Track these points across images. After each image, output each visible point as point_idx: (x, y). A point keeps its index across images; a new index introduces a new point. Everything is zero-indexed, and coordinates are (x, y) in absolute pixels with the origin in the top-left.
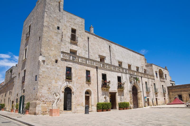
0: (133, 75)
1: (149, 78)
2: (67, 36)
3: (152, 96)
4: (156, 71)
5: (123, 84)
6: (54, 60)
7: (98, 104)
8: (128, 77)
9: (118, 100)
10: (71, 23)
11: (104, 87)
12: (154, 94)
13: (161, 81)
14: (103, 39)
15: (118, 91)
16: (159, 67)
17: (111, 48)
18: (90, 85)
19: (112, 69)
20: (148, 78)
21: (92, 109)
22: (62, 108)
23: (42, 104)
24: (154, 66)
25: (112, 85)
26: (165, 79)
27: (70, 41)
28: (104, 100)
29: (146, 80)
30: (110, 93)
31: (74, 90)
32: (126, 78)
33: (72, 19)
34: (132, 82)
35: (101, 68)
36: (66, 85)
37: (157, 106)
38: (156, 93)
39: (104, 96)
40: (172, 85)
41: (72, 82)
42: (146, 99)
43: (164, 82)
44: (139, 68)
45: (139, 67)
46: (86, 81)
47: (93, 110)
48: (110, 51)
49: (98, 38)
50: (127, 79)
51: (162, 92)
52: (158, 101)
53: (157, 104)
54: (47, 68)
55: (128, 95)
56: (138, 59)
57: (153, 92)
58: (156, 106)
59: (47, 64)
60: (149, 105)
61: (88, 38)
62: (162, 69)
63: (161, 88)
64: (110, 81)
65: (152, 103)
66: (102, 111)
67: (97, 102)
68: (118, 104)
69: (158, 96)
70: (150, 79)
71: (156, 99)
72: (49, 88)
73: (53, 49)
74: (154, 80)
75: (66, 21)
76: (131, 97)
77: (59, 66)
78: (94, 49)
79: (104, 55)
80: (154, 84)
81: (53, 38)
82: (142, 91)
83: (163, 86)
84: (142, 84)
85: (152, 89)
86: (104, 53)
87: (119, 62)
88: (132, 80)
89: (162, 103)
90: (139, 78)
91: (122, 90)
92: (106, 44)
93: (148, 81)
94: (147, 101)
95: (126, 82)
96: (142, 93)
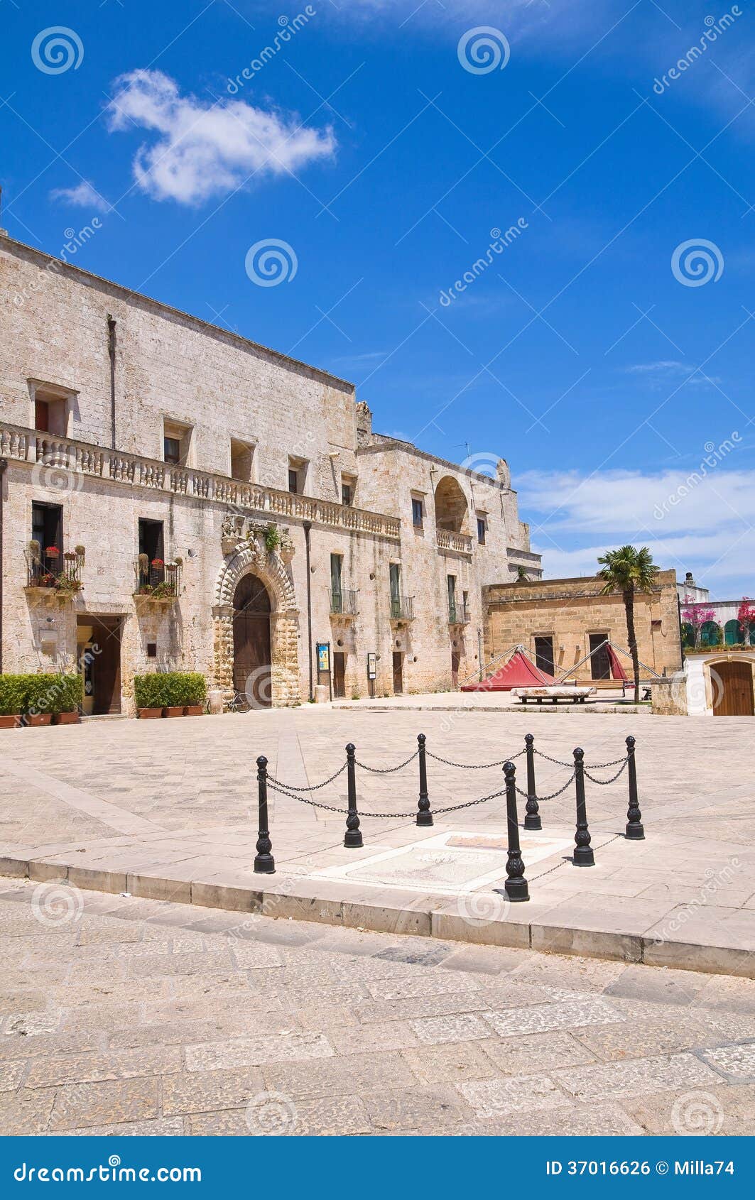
0: (251, 513)
1: (359, 534)
3: (369, 639)
4: (413, 492)
5: (171, 568)
8: (212, 524)
11: (43, 584)
12: (387, 625)
13: (440, 552)
15: (137, 609)
16: (437, 467)
17: (119, 334)
19: (106, 474)
20: (352, 533)
24: (403, 458)
25: (101, 571)
26: (475, 542)
29: (341, 544)
30: (83, 619)
32: (200, 528)
34: (236, 552)
35: (26, 470)
37: (393, 701)
38: (400, 625)
40: (521, 575)
42: (324, 659)
43: (468, 557)
44: (310, 465)
45: (307, 456)
48: (112, 353)
49: (27, 267)
50: (203, 539)
51: (445, 619)
52: (407, 668)
53: (398, 687)
55: (204, 629)
56: (308, 409)
57: (377, 619)
58: (386, 696)
60: (340, 691)
62: (462, 480)
63: (437, 593)
64: (81, 550)
65: (363, 683)
66: (23, 723)
68: (132, 683)
69: (408, 644)
70: (365, 535)
71: (398, 659)
74: (398, 542)
76: (224, 643)
79: (66, 377)
80: (395, 570)
82: (302, 609)
83: (452, 579)
84: (310, 570)
85: (372, 599)
86: (71, 363)
87: (170, 425)
88: (240, 541)
89: (437, 680)
90: (286, 531)
91: (164, 600)
92: (85, 309)
93: (352, 551)
94: (329, 671)
95: (197, 552)
96: (303, 622)
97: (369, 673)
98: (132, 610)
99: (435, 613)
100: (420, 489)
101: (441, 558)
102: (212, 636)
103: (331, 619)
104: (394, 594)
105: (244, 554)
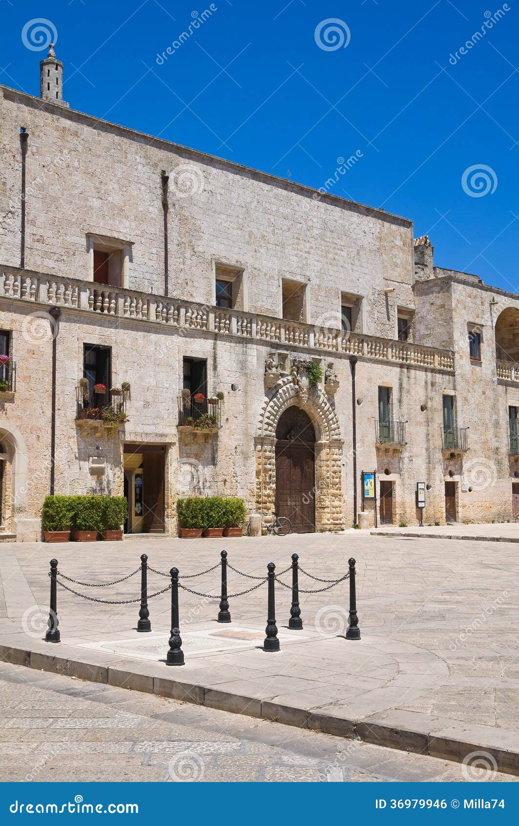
1: (409, 367)
3: (419, 468)
4: (471, 325)
5: (213, 402)
7: (46, 505)
8: (255, 360)
11: (90, 417)
12: (439, 456)
13: (500, 382)
14: (121, 133)
15: (180, 440)
18: (7, 405)
19: (153, 317)
20: (401, 366)
21: (13, 525)
24: (459, 291)
25: (147, 405)
28: (92, 482)
29: (390, 376)
30: (130, 448)
32: (243, 365)
34: (279, 386)
35: (78, 316)
37: (445, 529)
38: (452, 455)
39: (87, 466)
42: (369, 487)
44: (364, 301)
45: (361, 293)
47: (20, 530)
48: (165, 206)
49: (87, 131)
50: (246, 375)
51: (505, 450)
52: (462, 498)
53: (451, 514)
55: (246, 458)
56: (362, 247)
57: (427, 449)
58: (437, 524)
60: (387, 516)
61: (24, 137)
63: (497, 424)
64: (126, 387)
65: (412, 511)
66: (72, 538)
67: (48, 492)
68: (175, 506)
69: (461, 473)
70: (416, 368)
71: (451, 489)
74: (452, 374)
76: (266, 471)
78: (55, 199)
79: (122, 230)
80: (449, 402)
82: (347, 438)
83: (513, 410)
84: (355, 402)
85: (422, 430)
86: (127, 218)
87: (221, 269)
88: (282, 375)
89: (495, 510)
90: (330, 366)
91: (206, 431)
92: (140, 167)
93: (401, 385)
94: (374, 499)
95: (240, 387)
96: (348, 451)
97: (417, 502)
98: (175, 440)
99: (494, 444)
100: (478, 321)
101: (501, 388)
102: (253, 465)
103: (378, 449)
104: (449, 425)
105: (286, 388)
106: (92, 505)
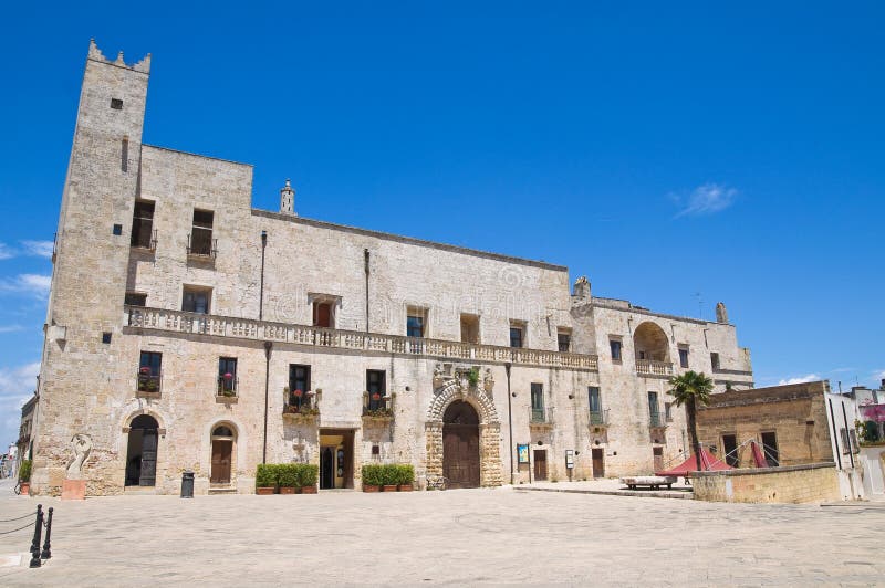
0: (458, 361)
1: (557, 369)
2: (174, 240)
3: (568, 440)
4: (611, 336)
5: (390, 399)
6: (98, 335)
7: (260, 469)
8: (425, 370)
9: (363, 455)
10: (192, 192)
11: (292, 412)
12: (586, 430)
13: (639, 375)
14: (334, 227)
15: (364, 425)
16: (634, 316)
17: (372, 259)
18: (232, 405)
20: (551, 368)
21: (236, 483)
22: (121, 476)
23: (52, 466)
24: (599, 313)
25: (338, 403)
26: (678, 366)
27: (185, 258)
28: (295, 454)
29: (542, 376)
30: (324, 432)
31: (164, 423)
32: (415, 373)
33: (197, 175)
34: (444, 387)
35: (287, 347)
36: (137, 409)
37: (592, 485)
38: (597, 430)
39: (291, 444)
40: (728, 388)
41: (159, 398)
42: (524, 454)
44: (529, 324)
45: (526, 319)
46: (220, 391)
47: (239, 487)
48: (367, 271)
49: (309, 228)
50: (418, 380)
51: (646, 423)
52: (607, 460)
53: (599, 471)
54: (74, 361)
57: (576, 426)
58: (585, 479)
59: (74, 350)
60: (541, 473)
61: (264, 237)
62: (664, 324)
63: (638, 406)
64: (319, 392)
65: (562, 470)
66: (276, 492)
67: (262, 462)
68: (360, 470)
69: (607, 442)
70: (564, 369)
71: (598, 455)
72: (77, 421)
73: (95, 300)
74: (597, 371)
75: (171, 187)
76: (434, 445)
77: (113, 353)
78: (286, 273)
79: (334, 289)
80: (594, 392)
81: (97, 267)
82: (504, 421)
84: (511, 395)
85: (572, 412)
86: (338, 281)
87: (411, 309)
88: (447, 379)
89: (638, 468)
90: (488, 371)
91: (384, 419)
92: (348, 248)
93: (551, 381)
94: (529, 463)
95: (412, 388)
96: (505, 431)
97: (567, 464)
98: (360, 425)
99: (635, 420)
100: (617, 333)
101: (641, 380)
102: (424, 441)
103: (531, 427)
104: (594, 408)
105: (451, 389)
106: (291, 470)
